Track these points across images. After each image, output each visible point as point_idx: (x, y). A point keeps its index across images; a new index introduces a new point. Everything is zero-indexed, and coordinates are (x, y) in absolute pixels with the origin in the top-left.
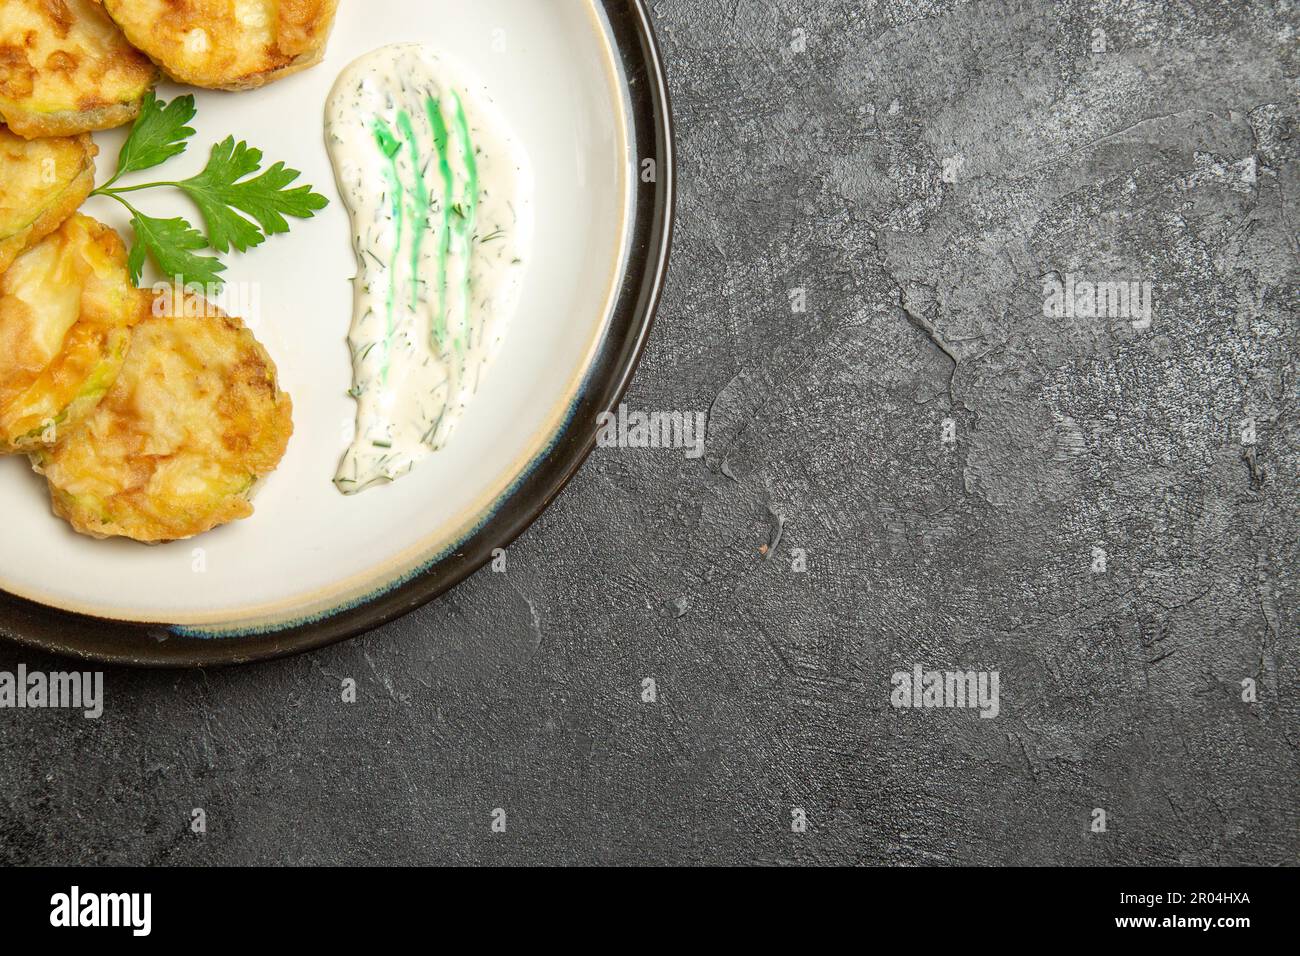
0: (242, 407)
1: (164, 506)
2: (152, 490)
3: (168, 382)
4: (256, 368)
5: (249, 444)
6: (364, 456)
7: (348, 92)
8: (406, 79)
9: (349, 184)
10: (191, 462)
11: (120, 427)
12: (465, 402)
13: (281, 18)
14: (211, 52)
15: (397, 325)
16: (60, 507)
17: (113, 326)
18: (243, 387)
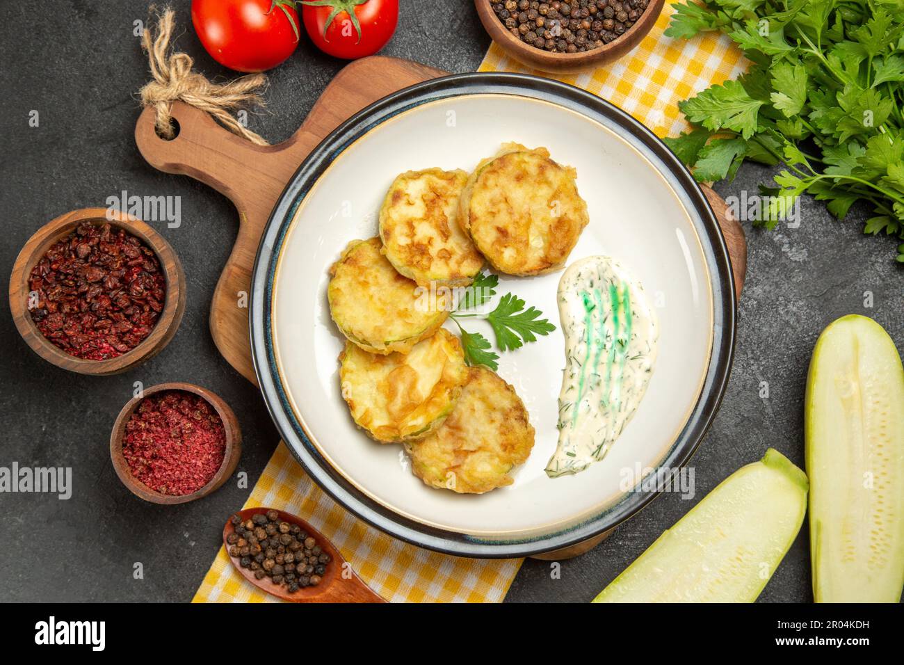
0: (511, 429)
1: (470, 476)
2: (465, 467)
3: (476, 414)
4: (520, 412)
5: (514, 449)
6: (562, 460)
7: (572, 278)
8: (601, 274)
9: (568, 324)
10: (483, 455)
11: (452, 434)
12: (614, 439)
13: (551, 245)
14: (516, 258)
15: (583, 396)
16: (418, 471)
17: (456, 385)
18: (513, 420)
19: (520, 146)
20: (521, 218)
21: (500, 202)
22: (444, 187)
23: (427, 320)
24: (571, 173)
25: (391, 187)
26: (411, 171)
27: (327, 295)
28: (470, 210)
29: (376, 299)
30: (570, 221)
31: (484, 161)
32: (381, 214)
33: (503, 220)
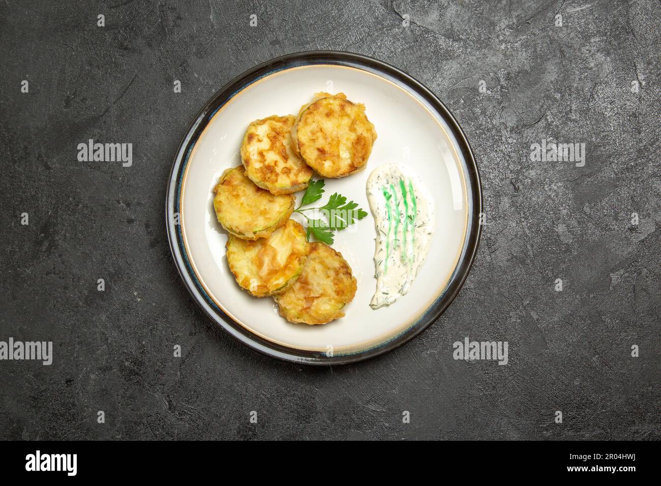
0: (341, 281)
1: (317, 313)
2: (313, 308)
3: (317, 273)
4: (345, 269)
5: (344, 293)
6: (380, 297)
7: (374, 178)
8: (393, 174)
9: (375, 208)
10: (325, 299)
11: (303, 288)
12: (413, 280)
13: (355, 155)
14: (333, 167)
15: (390, 254)
16: (283, 313)
17: (302, 255)
18: (342, 275)
19: (326, 94)
20: (333, 140)
21: (317, 132)
22: (281, 127)
23: (280, 215)
24: (361, 107)
25: (247, 132)
26: (258, 120)
27: (213, 205)
28: (298, 140)
29: (245, 204)
30: (365, 138)
31: (303, 107)
32: (241, 150)
33: (321, 143)
